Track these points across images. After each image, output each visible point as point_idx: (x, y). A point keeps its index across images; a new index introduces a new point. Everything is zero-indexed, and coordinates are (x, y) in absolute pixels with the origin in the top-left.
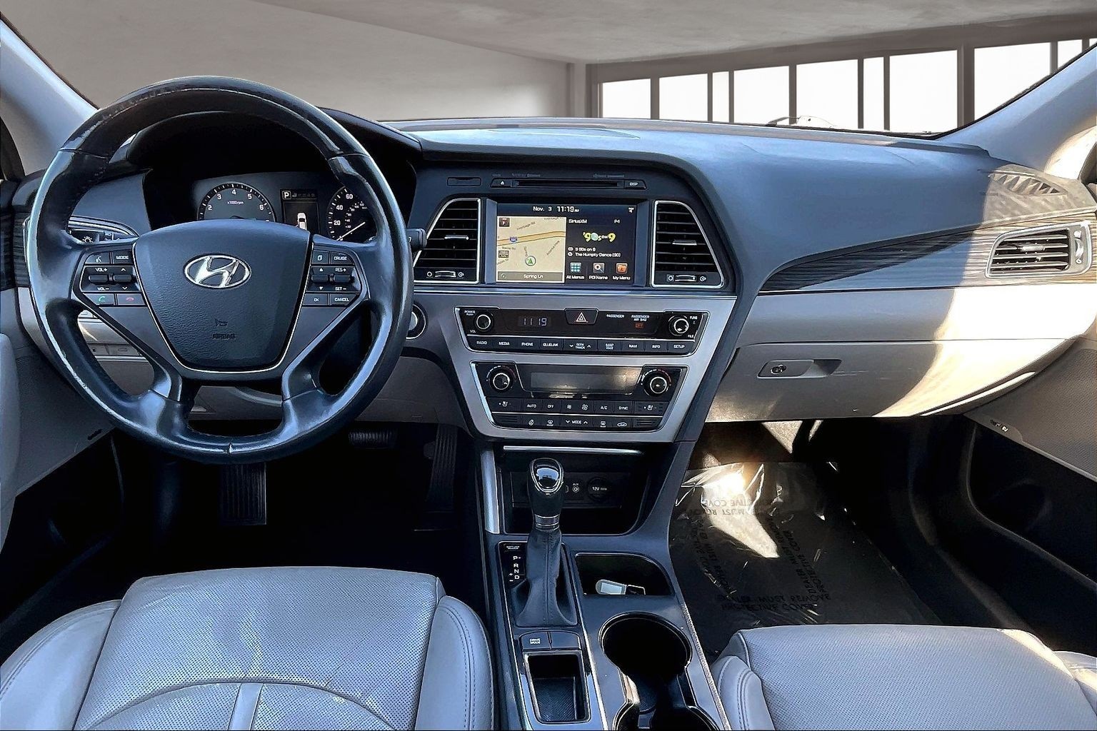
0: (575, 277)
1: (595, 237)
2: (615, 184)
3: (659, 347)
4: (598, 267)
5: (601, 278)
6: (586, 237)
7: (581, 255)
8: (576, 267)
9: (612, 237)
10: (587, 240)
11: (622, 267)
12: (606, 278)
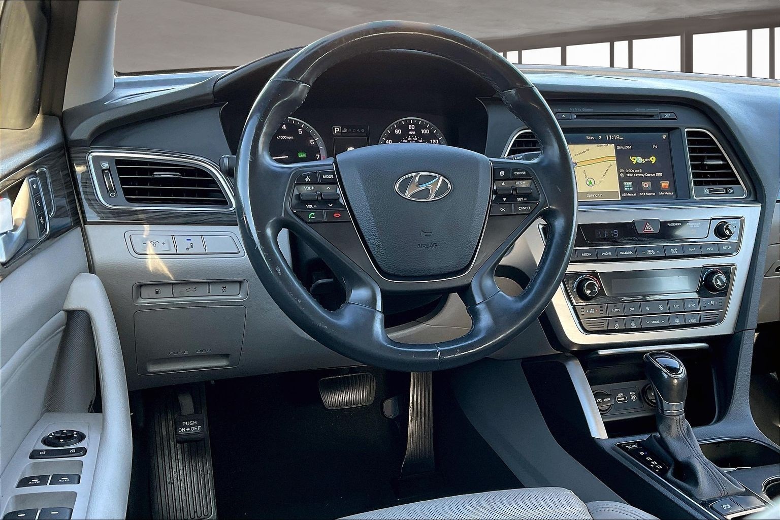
0: (629, 195)
1: (640, 160)
2: (651, 116)
3: (712, 249)
4: (646, 185)
5: (650, 194)
6: (633, 160)
7: (631, 175)
8: (628, 185)
9: (653, 159)
10: (634, 163)
11: (665, 184)
12: (654, 194)
